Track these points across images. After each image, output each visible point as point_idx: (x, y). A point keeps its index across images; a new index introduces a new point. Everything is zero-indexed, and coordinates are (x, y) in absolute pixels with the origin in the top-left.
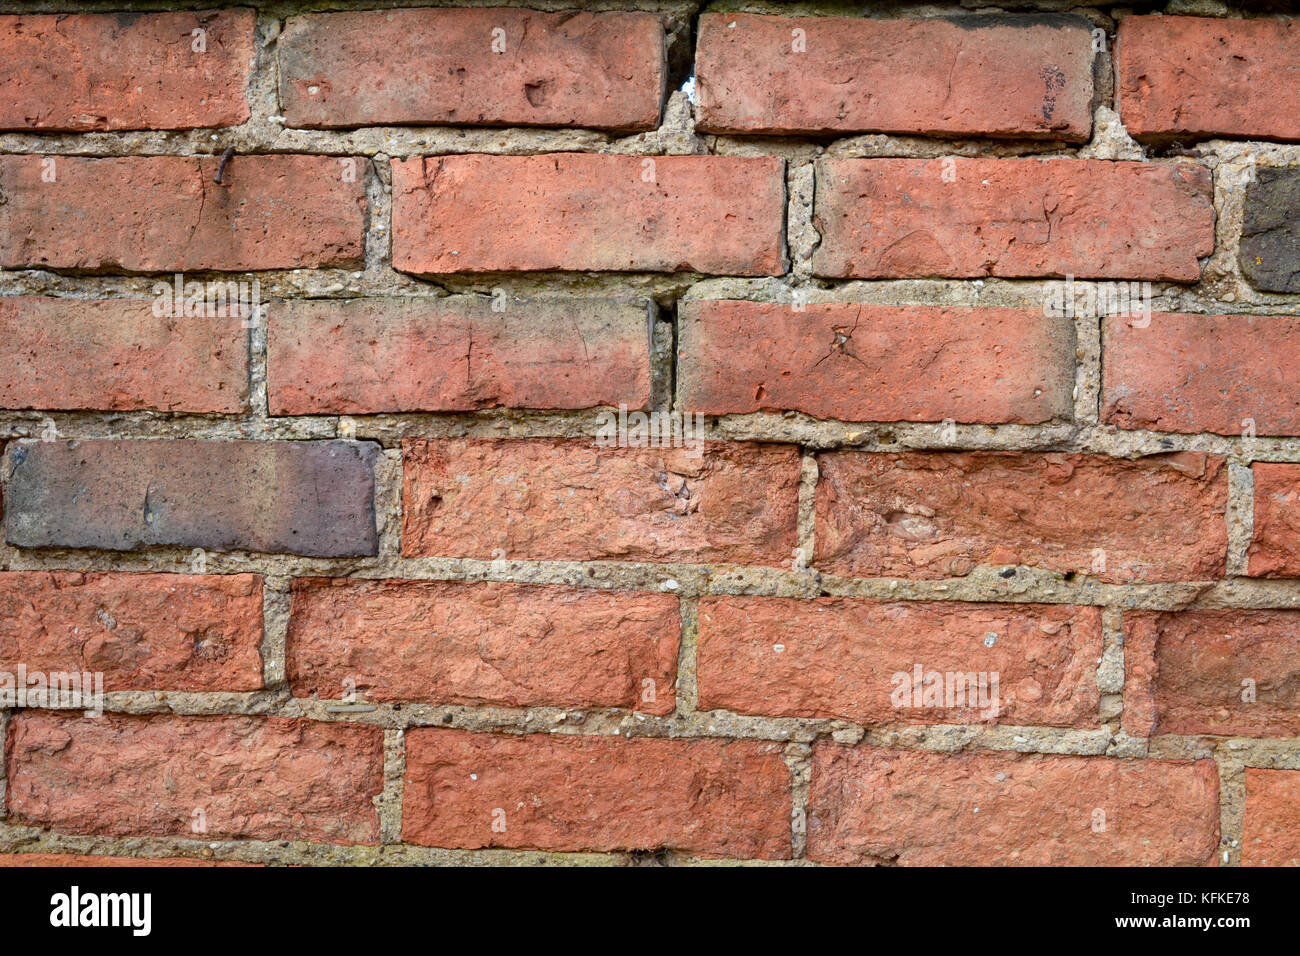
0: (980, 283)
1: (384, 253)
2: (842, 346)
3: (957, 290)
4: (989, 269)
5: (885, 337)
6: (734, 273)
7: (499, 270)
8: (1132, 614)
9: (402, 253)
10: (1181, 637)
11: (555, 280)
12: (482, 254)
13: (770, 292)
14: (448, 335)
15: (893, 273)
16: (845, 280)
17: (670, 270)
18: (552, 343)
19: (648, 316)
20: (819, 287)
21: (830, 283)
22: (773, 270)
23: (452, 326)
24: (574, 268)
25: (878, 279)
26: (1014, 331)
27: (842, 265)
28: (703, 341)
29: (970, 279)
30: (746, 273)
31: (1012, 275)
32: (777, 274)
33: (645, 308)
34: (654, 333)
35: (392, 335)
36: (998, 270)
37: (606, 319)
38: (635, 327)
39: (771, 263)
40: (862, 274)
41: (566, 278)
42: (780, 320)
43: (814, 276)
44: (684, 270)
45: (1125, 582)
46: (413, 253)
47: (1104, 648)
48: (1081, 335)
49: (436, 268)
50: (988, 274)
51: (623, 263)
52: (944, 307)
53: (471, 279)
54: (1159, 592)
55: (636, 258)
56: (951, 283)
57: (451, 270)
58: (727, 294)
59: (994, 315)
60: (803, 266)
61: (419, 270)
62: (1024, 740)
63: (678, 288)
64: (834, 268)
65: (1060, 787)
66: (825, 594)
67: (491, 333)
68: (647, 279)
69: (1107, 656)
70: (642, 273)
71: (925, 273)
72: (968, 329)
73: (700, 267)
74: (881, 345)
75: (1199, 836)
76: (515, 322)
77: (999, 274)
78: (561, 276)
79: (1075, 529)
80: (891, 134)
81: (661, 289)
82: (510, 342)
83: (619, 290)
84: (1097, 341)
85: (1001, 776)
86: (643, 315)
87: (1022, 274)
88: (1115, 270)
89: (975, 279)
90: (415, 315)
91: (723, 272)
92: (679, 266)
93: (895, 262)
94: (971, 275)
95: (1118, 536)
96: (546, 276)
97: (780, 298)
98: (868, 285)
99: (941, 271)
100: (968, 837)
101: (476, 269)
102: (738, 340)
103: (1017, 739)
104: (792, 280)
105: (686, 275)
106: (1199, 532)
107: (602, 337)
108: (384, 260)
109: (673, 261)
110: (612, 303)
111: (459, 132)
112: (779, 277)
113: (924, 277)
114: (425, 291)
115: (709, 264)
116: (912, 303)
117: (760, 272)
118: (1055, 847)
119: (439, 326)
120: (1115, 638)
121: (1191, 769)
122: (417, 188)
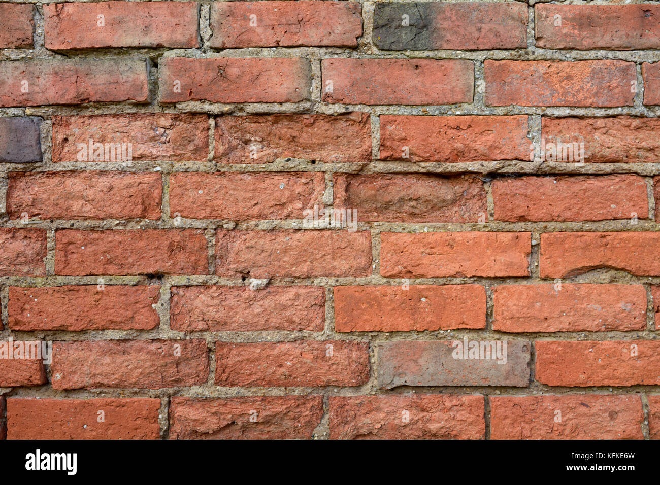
0: (275, 49)
1: (42, 42)
2: (221, 74)
3: (266, 52)
4: (278, 44)
5: (238, 70)
6: (179, 47)
7: (87, 48)
8: (336, 174)
9: (49, 41)
10: (357, 184)
11: (110, 52)
12: (81, 41)
13: (194, 54)
14: (68, 73)
15: (241, 46)
16: (223, 49)
17: (154, 46)
18: (109, 76)
19: (146, 64)
20: (214, 52)
21: (218, 50)
22: (195, 45)
23: (69, 70)
24: (117, 46)
25: (235, 48)
26: (287, 67)
27: (221, 43)
28: (168, 73)
29: (270, 47)
30: (184, 47)
31: (286, 45)
32: (197, 47)
33: (145, 61)
34: (150, 72)
35: (45, 74)
36: (281, 44)
37: (130, 65)
38: (141, 69)
39: (194, 43)
40: (228, 46)
41: (115, 51)
42: (197, 64)
43: (211, 48)
44: (159, 47)
45: (333, 162)
46: (53, 42)
47: (326, 188)
48: (313, 68)
49: (62, 47)
50: (277, 46)
51: (136, 44)
52: (261, 58)
53: (78, 52)
54: (346, 166)
55: (141, 42)
56: (263, 49)
57: (68, 48)
58: (177, 55)
59: (280, 60)
60: (207, 44)
61: (56, 48)
62: (296, 224)
63: (159, 54)
64: (218, 44)
65: (310, 242)
66: (219, 171)
67: (85, 73)
68: (146, 50)
69: (327, 191)
70: (144, 48)
71: (254, 45)
72: (269, 66)
73: (166, 45)
74: (237, 73)
75: (364, 259)
76: (94, 68)
78: (112, 50)
79: (315, 143)
81: (152, 55)
82: (93, 76)
83: (136, 55)
84: (319, 69)
85: (287, 238)
86: (144, 64)
87: (290, 45)
88: (325, 43)
89: (273, 47)
90: (54, 66)
91: (175, 46)
92: (158, 45)
93: (241, 41)
94: (271, 45)
95: (331, 145)
96: (107, 50)
97: (197, 56)
98: (231, 50)
99: (259, 44)
100: (276, 263)
101: (78, 47)
102: (181, 73)
103: (293, 224)
104: (203, 50)
105: (162, 49)
106: (362, 143)
107: (128, 73)
108: (42, 45)
109: (155, 42)
110: (133, 60)
112: (198, 48)
113: (253, 47)
114: (59, 57)
115: (170, 44)
116: (249, 57)
117: (189, 46)
118: (309, 265)
119: (64, 70)
120: (330, 184)
121: (360, 233)
122: (54, 16)
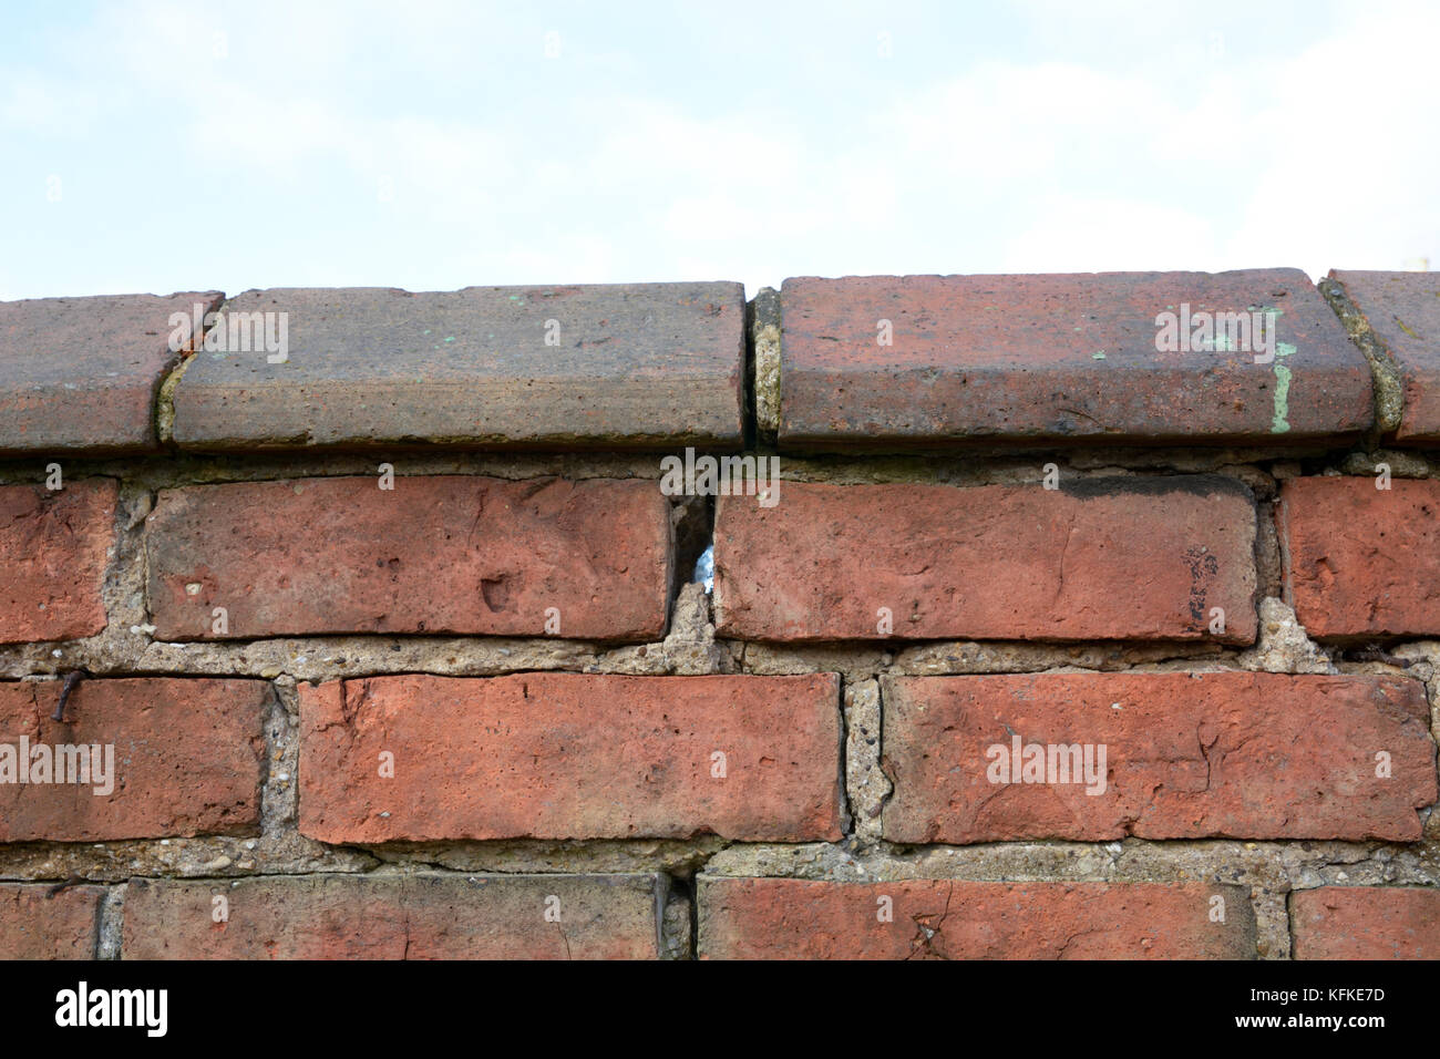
0: (1116, 848)
1: (287, 812)
2: (927, 942)
3: (1086, 861)
4: (1128, 827)
5: (988, 928)
6: (774, 839)
7: (446, 839)
9: (312, 814)
11: (525, 847)
12: (423, 818)
13: (825, 864)
14: (375, 931)
15: (994, 835)
16: (932, 845)
17: (684, 836)
18: (521, 942)
19: (656, 902)
20: (893, 854)
21: (906, 849)
22: (828, 833)
23: (381, 919)
24: (551, 836)
25: (975, 844)
26: (1169, 918)
27: (924, 827)
28: (732, 938)
29: (1102, 843)
30: (791, 838)
31: (1161, 836)
32: (834, 838)
33: (650, 892)
34: (665, 921)
35: (296, 932)
36: (1138, 828)
37: (595, 905)
38: (636, 919)
39: (825, 824)
40: (951, 838)
41: (540, 847)
42: (840, 906)
43: (883, 841)
44: (703, 834)
46: (327, 815)
48: (1262, 921)
49: (359, 837)
50: (1128, 834)
51: (619, 827)
52: (1068, 883)
53: (409, 847)
55: (637, 821)
56: (1077, 849)
57: (379, 839)
58: (764, 870)
59: (1140, 894)
60: (869, 826)
61: (336, 840)
63: (697, 856)
64: (913, 826)
67: (436, 928)
68: (653, 849)
70: (647, 840)
71: (1039, 833)
72: (1102, 915)
73: (726, 832)
74: (983, 941)
76: (469, 912)
77: (1142, 835)
78: (533, 843)
80: (982, 641)
81: (672, 859)
82: (463, 939)
83: (616, 865)
84: (1282, 927)
86: (648, 902)
87: (1174, 836)
88: (1304, 826)
89: (1109, 842)
90: (327, 905)
91: (759, 838)
92: (698, 831)
93: (996, 820)
94: (1104, 837)
96: (513, 844)
97: (838, 873)
98: (961, 853)
99: (1062, 832)
101: (414, 838)
102: (781, 936)
104: (854, 845)
105: (707, 840)
107: (591, 933)
108: (290, 822)
109: (689, 824)
110: (604, 884)
111: (392, 643)
112: (837, 843)
113: (1037, 840)
114: (345, 864)
115: (739, 828)
116: (1024, 878)
117: (808, 835)
119: (363, 919)
122: (332, 725)
